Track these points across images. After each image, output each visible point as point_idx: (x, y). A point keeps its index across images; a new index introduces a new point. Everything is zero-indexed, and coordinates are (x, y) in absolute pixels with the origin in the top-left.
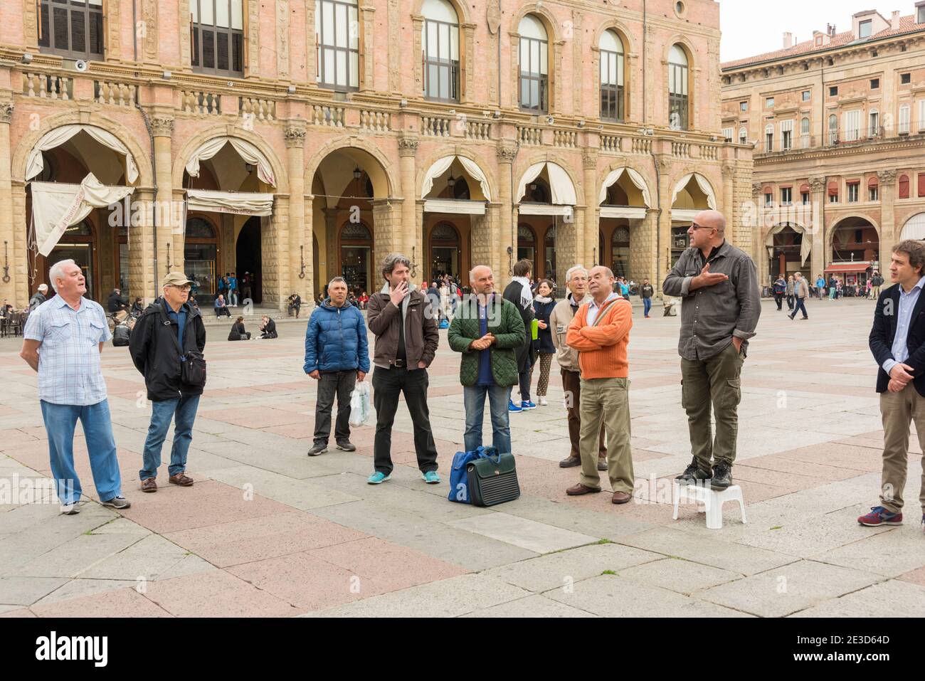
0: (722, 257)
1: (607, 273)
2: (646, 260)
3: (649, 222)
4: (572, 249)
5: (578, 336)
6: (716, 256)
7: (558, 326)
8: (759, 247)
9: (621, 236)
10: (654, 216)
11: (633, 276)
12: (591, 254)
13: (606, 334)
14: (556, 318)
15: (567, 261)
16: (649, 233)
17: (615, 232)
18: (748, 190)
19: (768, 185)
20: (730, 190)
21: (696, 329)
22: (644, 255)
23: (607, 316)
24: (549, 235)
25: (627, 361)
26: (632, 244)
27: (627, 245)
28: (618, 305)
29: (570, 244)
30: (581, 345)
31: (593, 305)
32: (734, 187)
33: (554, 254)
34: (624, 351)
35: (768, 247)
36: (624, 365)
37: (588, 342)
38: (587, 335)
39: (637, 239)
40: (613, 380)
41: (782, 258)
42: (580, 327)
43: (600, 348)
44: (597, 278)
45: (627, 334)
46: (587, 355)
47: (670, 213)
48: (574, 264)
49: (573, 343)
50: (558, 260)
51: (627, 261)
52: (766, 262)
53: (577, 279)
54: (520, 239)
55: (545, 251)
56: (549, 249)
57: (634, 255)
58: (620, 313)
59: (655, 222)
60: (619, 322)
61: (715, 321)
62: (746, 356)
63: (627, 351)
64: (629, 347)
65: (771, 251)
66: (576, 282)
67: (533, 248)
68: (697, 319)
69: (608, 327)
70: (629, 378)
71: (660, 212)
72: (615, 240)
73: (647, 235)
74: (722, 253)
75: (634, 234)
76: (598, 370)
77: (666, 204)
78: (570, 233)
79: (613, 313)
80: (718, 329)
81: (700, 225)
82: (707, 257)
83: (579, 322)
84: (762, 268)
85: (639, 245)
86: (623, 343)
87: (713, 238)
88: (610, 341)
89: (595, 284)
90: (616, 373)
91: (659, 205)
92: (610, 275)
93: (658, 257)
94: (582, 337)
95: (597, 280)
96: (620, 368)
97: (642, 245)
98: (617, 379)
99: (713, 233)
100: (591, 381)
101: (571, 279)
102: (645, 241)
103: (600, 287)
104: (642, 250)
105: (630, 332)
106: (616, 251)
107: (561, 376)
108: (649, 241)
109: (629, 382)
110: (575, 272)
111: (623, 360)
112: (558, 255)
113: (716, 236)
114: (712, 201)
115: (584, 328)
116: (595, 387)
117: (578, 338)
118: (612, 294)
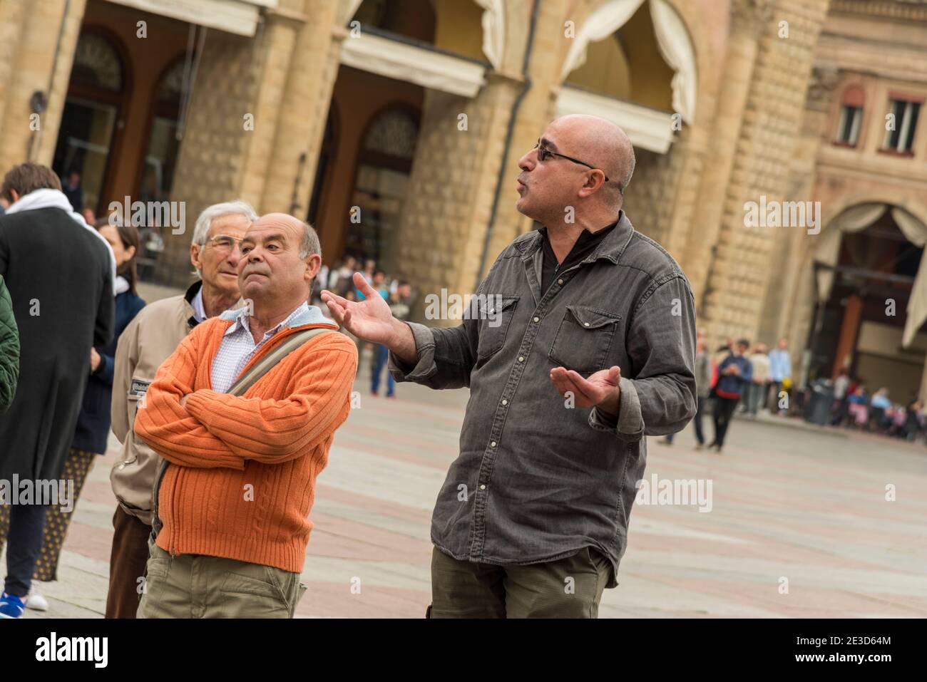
0: (604, 263)
1: (304, 241)
2: (452, 225)
3: (485, 111)
4: (233, 140)
5: (179, 415)
6: (589, 259)
7: (138, 375)
8: (795, 260)
9: (392, 136)
10: (503, 97)
11: (405, 266)
12: (289, 170)
13: (269, 427)
14: (137, 350)
15: (211, 176)
16: (479, 144)
17: (376, 117)
18: (796, 81)
19: (856, 80)
20: (744, 69)
21: (491, 469)
22: (450, 208)
23: (280, 372)
24: (171, 82)
25: (309, 521)
26: (422, 168)
27: (404, 165)
28: (321, 346)
29: (230, 124)
30: (179, 443)
31: (240, 330)
32: (759, 63)
33: (173, 147)
34: (307, 487)
35: (818, 266)
36: (298, 531)
37: (205, 440)
38: (209, 418)
39: (438, 157)
40: (256, 572)
41: (853, 306)
42: (185, 388)
43: (240, 465)
44: (270, 247)
45: (328, 441)
46: (192, 478)
47: (553, 97)
48: (227, 190)
49: (154, 434)
50: (182, 167)
51: (396, 218)
52: (804, 310)
53: (228, 242)
54: (79, 73)
55: (148, 130)
56: (162, 125)
57: (420, 204)
58: (324, 371)
59: (502, 114)
60: (314, 397)
61: (550, 451)
62: (611, 583)
63: (315, 492)
64: (323, 480)
65: (826, 281)
66: (222, 250)
67: (112, 112)
68: (499, 436)
69: (280, 407)
70: (303, 578)
71: (523, 87)
72: (372, 144)
73: (473, 151)
74: (605, 252)
75: (434, 138)
76: (214, 530)
77: (547, 70)
78: (238, 89)
79: (301, 365)
80: (553, 477)
81: (562, 151)
82: (561, 258)
83: (186, 373)
84: (789, 325)
85: (442, 174)
86: (309, 465)
87: (587, 197)
88: (278, 449)
89: (263, 266)
90: (271, 553)
91: (526, 67)
92: (311, 250)
93: (491, 224)
94: (187, 421)
95: (269, 255)
96: (283, 541)
97: (449, 176)
98: (269, 571)
99: (590, 184)
100: (186, 561)
101: (208, 238)
102: (461, 165)
103: (274, 278)
104: (447, 192)
105: (338, 434)
106: (367, 178)
107: (113, 530)
108: (472, 168)
109: (303, 589)
110: (227, 220)
111: (298, 516)
112: (188, 151)
113: (597, 194)
114: (686, 89)
115: (202, 393)
116: (195, 582)
117: (176, 423)
118: (305, 306)
